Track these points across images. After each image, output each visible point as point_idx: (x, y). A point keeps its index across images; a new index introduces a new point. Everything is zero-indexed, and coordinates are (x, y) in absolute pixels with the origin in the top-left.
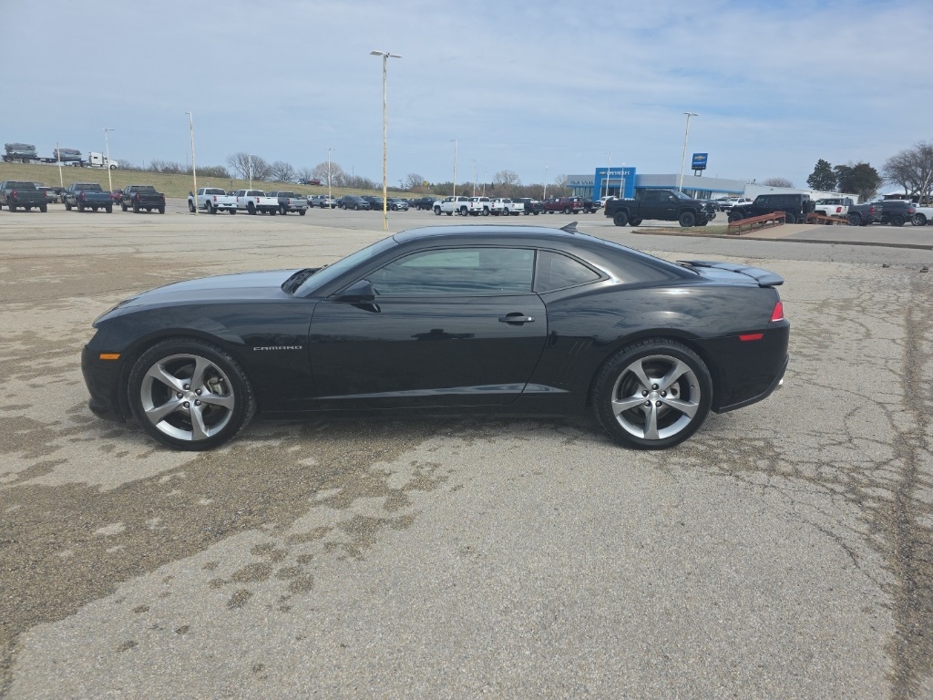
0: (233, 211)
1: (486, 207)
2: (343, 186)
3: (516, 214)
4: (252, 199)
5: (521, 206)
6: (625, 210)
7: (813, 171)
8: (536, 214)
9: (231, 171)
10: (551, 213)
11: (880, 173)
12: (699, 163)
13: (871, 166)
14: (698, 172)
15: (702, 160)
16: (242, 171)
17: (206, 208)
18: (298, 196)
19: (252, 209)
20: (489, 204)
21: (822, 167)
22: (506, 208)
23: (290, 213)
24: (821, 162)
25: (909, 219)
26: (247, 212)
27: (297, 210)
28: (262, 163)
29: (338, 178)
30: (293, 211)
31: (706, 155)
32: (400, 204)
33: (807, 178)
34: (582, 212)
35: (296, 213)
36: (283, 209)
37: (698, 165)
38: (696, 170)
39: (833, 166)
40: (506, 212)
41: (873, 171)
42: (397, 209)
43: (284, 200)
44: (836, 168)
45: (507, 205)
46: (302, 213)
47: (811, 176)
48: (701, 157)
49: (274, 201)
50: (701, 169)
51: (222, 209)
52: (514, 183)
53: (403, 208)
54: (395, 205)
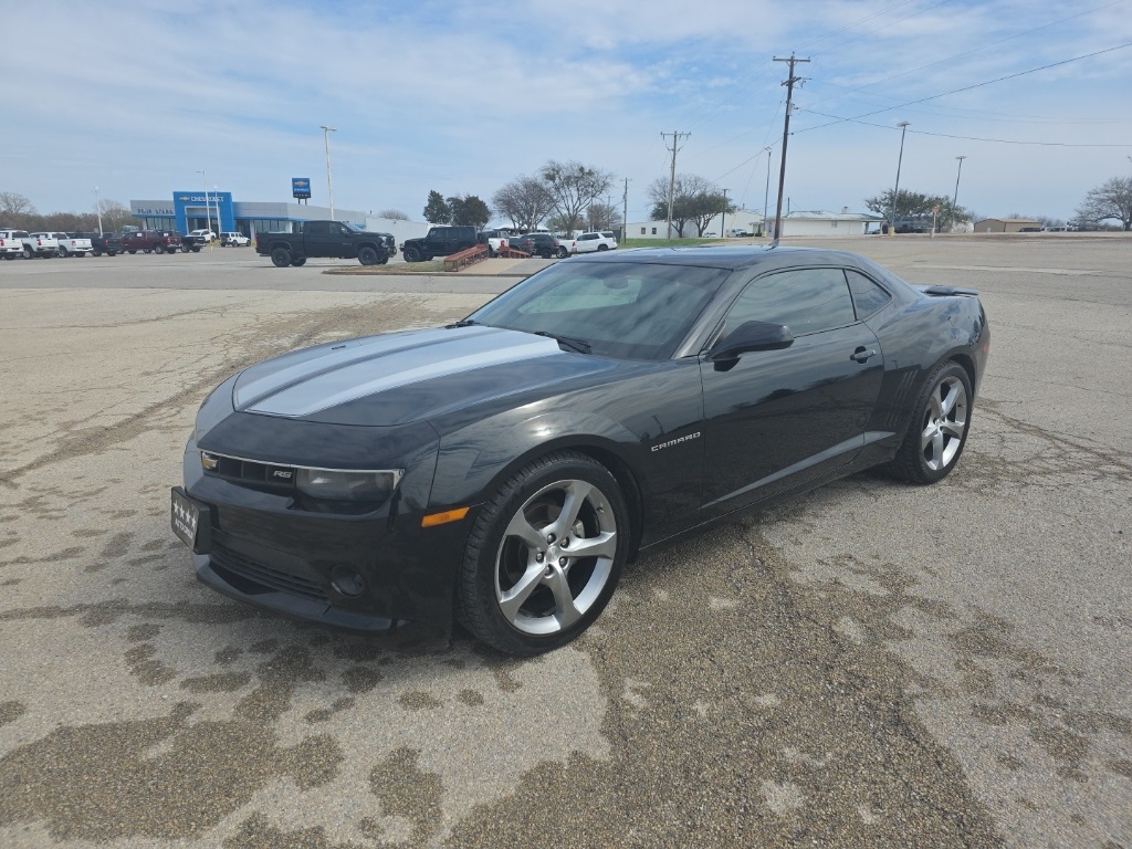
1: (27, 247)
3: (80, 254)
5: (88, 242)
6: (286, 247)
7: (427, 204)
8: (112, 254)
10: (133, 252)
11: (490, 206)
12: (302, 190)
13: (480, 199)
14: (303, 201)
15: (305, 187)
20: (32, 242)
21: (435, 198)
22: (62, 247)
24: (433, 194)
25: (556, 252)
31: (307, 180)
33: (423, 211)
34: (179, 250)
37: (301, 193)
38: (300, 198)
39: (445, 198)
40: (64, 253)
41: (482, 205)
44: (448, 200)
45: (63, 242)
47: (426, 208)
48: (302, 183)
50: (305, 198)
52: (25, 210)
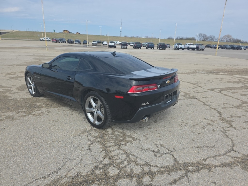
0: (183, 49)
2: (231, 42)
4: (189, 46)
9: (196, 38)
16: (199, 38)
17: (176, 48)
18: (201, 45)
19: (188, 49)
23: (199, 50)
26: (187, 49)
27: (202, 49)
28: (206, 36)
29: (230, 40)
30: (200, 49)
32: (243, 48)
35: (201, 50)
36: (197, 48)
42: (241, 49)
43: (197, 46)
46: (203, 50)
49: (195, 46)
51: (180, 49)
53: (244, 49)
54: (241, 48)
